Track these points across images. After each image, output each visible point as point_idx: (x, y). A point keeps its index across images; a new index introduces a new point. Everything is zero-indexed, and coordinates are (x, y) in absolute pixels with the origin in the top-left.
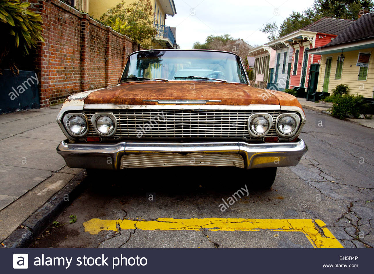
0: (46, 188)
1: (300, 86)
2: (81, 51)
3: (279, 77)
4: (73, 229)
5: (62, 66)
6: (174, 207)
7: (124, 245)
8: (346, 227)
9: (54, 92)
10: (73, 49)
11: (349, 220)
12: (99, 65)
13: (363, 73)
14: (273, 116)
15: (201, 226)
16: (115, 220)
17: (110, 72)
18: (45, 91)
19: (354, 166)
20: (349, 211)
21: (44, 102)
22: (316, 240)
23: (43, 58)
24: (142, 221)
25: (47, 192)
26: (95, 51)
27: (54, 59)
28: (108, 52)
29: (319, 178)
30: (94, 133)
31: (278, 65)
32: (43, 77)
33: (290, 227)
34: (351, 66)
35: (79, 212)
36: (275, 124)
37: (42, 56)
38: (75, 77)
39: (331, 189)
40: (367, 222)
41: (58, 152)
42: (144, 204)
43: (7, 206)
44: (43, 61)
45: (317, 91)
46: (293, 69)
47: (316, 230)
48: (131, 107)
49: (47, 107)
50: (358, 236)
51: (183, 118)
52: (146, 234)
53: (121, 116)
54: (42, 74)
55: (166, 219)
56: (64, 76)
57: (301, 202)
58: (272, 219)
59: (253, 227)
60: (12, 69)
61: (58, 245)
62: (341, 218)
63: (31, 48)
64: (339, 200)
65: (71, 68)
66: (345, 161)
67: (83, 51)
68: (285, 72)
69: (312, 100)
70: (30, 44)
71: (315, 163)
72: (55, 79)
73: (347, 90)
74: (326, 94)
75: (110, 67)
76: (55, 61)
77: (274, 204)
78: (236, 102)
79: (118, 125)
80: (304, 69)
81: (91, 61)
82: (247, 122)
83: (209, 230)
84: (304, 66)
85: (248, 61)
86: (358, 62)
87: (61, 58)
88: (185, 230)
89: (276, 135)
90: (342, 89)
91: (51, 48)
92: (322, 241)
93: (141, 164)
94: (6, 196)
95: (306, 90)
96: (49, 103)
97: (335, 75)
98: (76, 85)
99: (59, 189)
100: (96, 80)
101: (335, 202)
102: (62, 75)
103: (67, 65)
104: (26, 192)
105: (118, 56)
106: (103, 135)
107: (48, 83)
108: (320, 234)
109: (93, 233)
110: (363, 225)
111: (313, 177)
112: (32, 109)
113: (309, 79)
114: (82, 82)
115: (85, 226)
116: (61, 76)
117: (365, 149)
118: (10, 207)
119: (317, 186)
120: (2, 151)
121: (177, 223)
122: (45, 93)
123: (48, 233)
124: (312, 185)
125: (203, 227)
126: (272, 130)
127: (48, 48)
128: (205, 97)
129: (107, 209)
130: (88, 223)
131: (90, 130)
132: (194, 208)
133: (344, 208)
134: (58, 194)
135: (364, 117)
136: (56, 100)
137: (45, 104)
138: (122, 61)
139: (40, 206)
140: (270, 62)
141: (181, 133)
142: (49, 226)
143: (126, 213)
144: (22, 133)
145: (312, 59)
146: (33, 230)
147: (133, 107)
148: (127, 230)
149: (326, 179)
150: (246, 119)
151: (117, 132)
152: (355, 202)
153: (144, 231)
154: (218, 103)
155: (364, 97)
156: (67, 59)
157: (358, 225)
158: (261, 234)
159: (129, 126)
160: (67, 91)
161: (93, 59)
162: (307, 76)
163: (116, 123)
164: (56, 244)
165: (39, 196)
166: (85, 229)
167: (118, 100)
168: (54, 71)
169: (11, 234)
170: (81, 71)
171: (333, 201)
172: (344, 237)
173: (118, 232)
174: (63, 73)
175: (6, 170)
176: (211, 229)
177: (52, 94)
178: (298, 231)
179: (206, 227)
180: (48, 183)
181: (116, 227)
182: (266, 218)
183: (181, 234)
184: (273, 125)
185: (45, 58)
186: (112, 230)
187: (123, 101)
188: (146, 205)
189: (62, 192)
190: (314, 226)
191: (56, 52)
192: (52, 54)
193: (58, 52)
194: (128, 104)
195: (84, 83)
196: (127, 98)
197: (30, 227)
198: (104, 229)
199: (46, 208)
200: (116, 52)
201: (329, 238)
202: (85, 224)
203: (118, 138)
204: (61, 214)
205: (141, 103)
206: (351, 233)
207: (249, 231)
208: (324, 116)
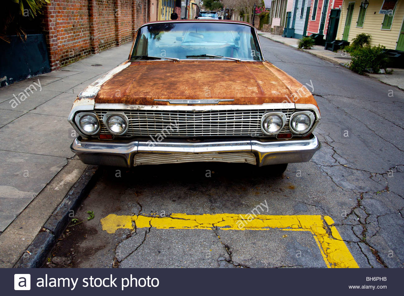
0: (63, 180)
1: (318, 33)
2: (88, 6)
3: (296, 22)
4: (91, 227)
5: (71, 24)
6: (187, 199)
7: (140, 247)
8: (354, 226)
9: (64, 53)
10: (80, 4)
11: (358, 216)
12: (108, 18)
13: (387, 21)
14: (286, 115)
15: (213, 224)
16: (131, 215)
17: (120, 25)
18: (54, 54)
19: (368, 143)
20: (359, 205)
21: (55, 64)
22: (323, 242)
23: (50, 19)
24: (156, 217)
25: (65, 185)
26: (104, 3)
27: (61, 18)
28: (117, 3)
29: (332, 161)
30: (106, 131)
31: (296, 8)
32: (52, 39)
33: (298, 226)
34: (375, 13)
35: (96, 206)
36: (289, 122)
37: (49, 17)
38: (84, 34)
39: (343, 176)
40: (375, 219)
41: (72, 151)
42: (158, 195)
43: (28, 206)
44: (50, 22)
45: (336, 39)
46: (311, 14)
47: (325, 229)
48: (142, 107)
49: (58, 70)
50: (364, 238)
51: (195, 118)
52: (161, 233)
53: (132, 116)
54: (51, 36)
55: (179, 215)
56: (73, 34)
57: (312, 193)
58: (282, 215)
59: (263, 226)
60: (19, 34)
61: (79, 246)
62: (350, 214)
63: (36, 16)
64: (350, 191)
65: (80, 25)
66: (360, 136)
67: (91, 6)
68: (303, 17)
69: (330, 49)
70: (35, 11)
71: (329, 140)
72: (64, 39)
73: (369, 39)
74: (346, 43)
75: (120, 19)
76: (63, 19)
77: (285, 196)
78: (249, 101)
79: (130, 124)
80: (324, 14)
81: (99, 15)
82: (260, 121)
83: (221, 229)
84: (324, 11)
85: (265, 3)
86: (382, 9)
87: (68, 16)
88: (197, 228)
89: (290, 132)
90: (363, 39)
91: (57, 6)
92: (328, 243)
93: (154, 161)
94: (26, 192)
95: (325, 38)
96: (59, 65)
97: (357, 22)
98: (86, 42)
99: (75, 180)
100: (105, 34)
101: (346, 193)
102: (70, 33)
103: (75, 22)
104: (44, 186)
105: (128, 6)
106: (116, 134)
107: (56, 45)
108: (327, 235)
109: (110, 231)
110: (371, 224)
111: (325, 160)
112: (43, 74)
113: (329, 26)
114: (91, 38)
115: (102, 224)
116: (70, 35)
117: (381, 118)
118: (31, 206)
119: (329, 171)
120: (18, 134)
121: (189, 219)
122: (54, 55)
123: (68, 232)
124: (324, 170)
125: (215, 225)
126: (285, 127)
127: (54, 7)
128: (218, 96)
129: (122, 201)
130: (105, 219)
131: (102, 128)
132: (206, 200)
133: (354, 202)
134: (75, 187)
135: (385, 72)
136: (66, 61)
137: (55, 67)
138: (132, 11)
139: (58, 204)
140: (287, 5)
141: (193, 132)
142: (68, 224)
143: (141, 207)
144: (35, 109)
145: (333, 4)
146: (54, 233)
147: (144, 107)
148: (143, 228)
149: (339, 163)
150: (259, 118)
151: (129, 131)
152: (366, 192)
153: (158, 230)
154: (231, 103)
155: (386, 48)
156: (75, 16)
157: (366, 223)
158: (270, 234)
159: (141, 125)
160: (77, 50)
161: (102, 12)
162: (326, 22)
163: (128, 124)
164: (77, 245)
165: (57, 191)
166: (103, 227)
167: (129, 99)
168: (62, 31)
169: (35, 239)
170: (90, 27)
171: (344, 192)
172: (351, 238)
173: (134, 231)
174: (71, 31)
175: (23, 158)
176: (223, 227)
177: (62, 55)
178: (306, 230)
179: (218, 225)
180: (65, 174)
181: (131, 225)
182: (277, 214)
183: (194, 234)
184: (287, 123)
185: (52, 19)
186: (128, 228)
187: (134, 100)
188: (159, 197)
189: (79, 185)
190: (323, 224)
191: (63, 10)
192: (59, 12)
193: (65, 9)
194: (139, 105)
195: (94, 39)
196: (137, 97)
197: (52, 230)
198: (120, 227)
199: (64, 205)
200: (126, 2)
201: (337, 239)
202: (103, 221)
203: (130, 135)
204: (79, 209)
205: (152, 103)
206: (358, 233)
207: (259, 231)
208: (342, 70)
